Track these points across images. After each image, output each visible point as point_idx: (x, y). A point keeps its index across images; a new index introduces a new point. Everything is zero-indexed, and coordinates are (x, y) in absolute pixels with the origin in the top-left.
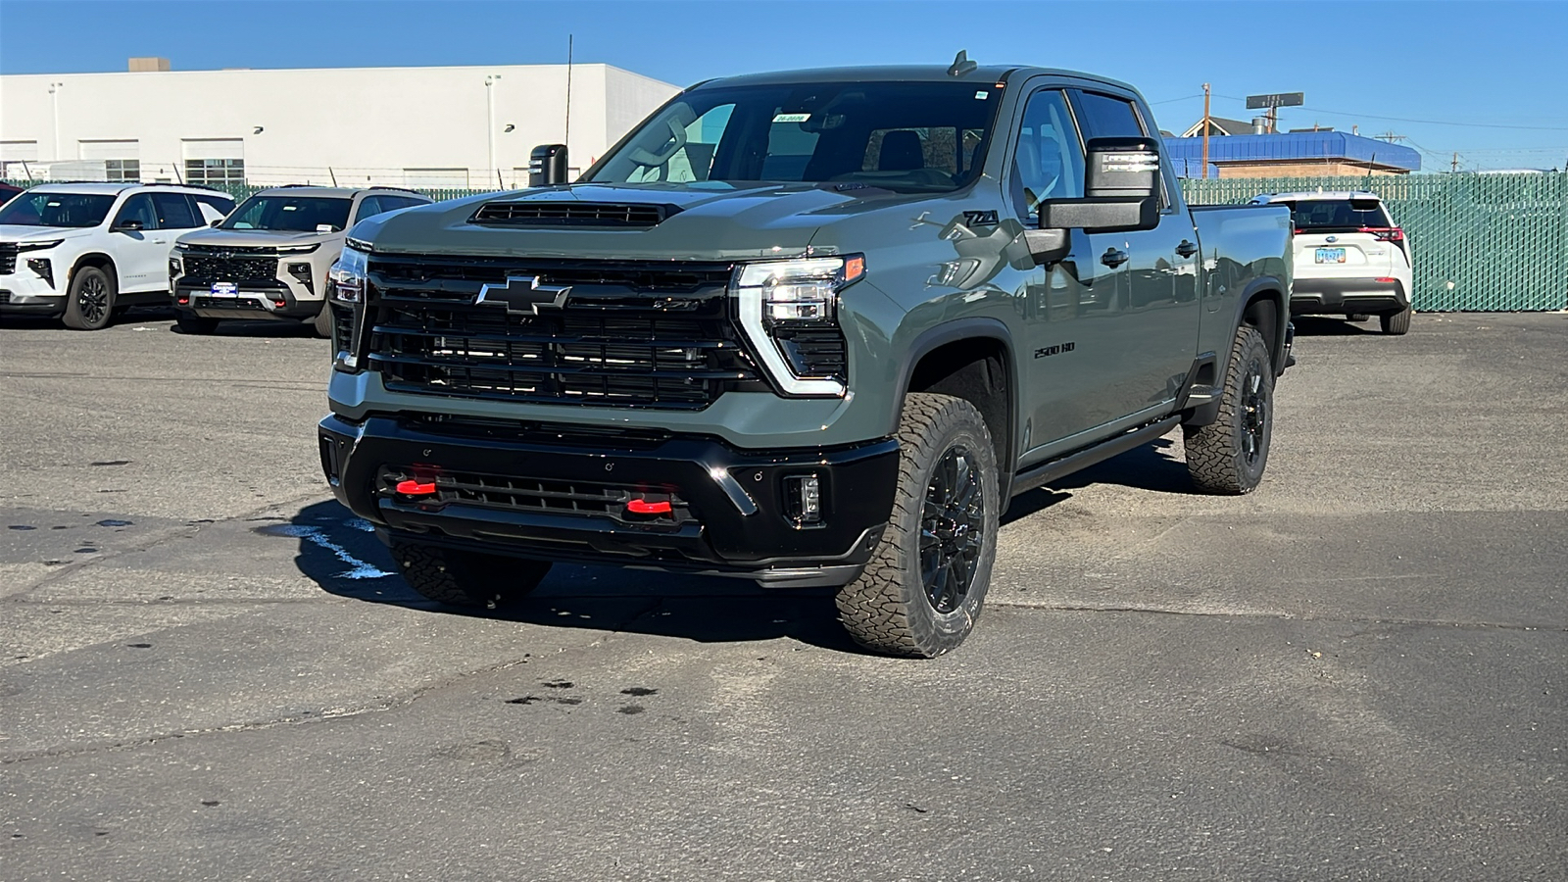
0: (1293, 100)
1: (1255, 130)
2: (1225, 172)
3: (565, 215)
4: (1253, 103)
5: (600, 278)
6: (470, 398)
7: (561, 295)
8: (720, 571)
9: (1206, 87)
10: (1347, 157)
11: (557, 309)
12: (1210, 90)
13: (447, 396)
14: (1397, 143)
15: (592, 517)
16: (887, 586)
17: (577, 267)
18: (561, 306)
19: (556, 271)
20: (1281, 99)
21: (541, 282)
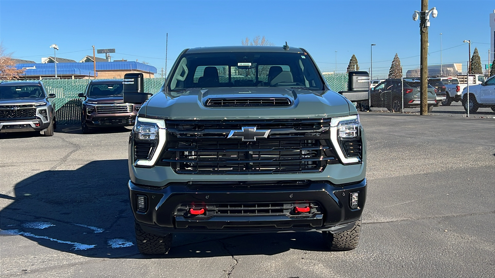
0: (112, 51)
1: (108, 60)
2: (100, 74)
3: (247, 102)
4: (100, 52)
5: (280, 126)
6: (221, 174)
7: (267, 133)
8: (316, 229)
9: (93, 47)
10: (137, 69)
11: (265, 138)
12: (95, 48)
13: (210, 174)
14: (146, 64)
15: (279, 215)
16: (356, 227)
17: (271, 122)
18: (266, 137)
19: (262, 124)
20: (108, 51)
21: (257, 129)
